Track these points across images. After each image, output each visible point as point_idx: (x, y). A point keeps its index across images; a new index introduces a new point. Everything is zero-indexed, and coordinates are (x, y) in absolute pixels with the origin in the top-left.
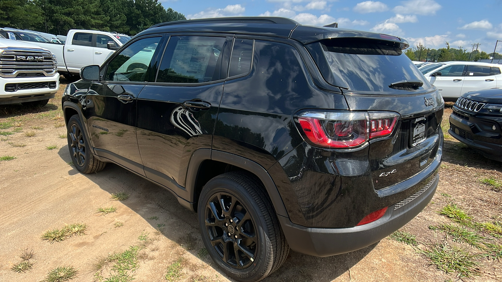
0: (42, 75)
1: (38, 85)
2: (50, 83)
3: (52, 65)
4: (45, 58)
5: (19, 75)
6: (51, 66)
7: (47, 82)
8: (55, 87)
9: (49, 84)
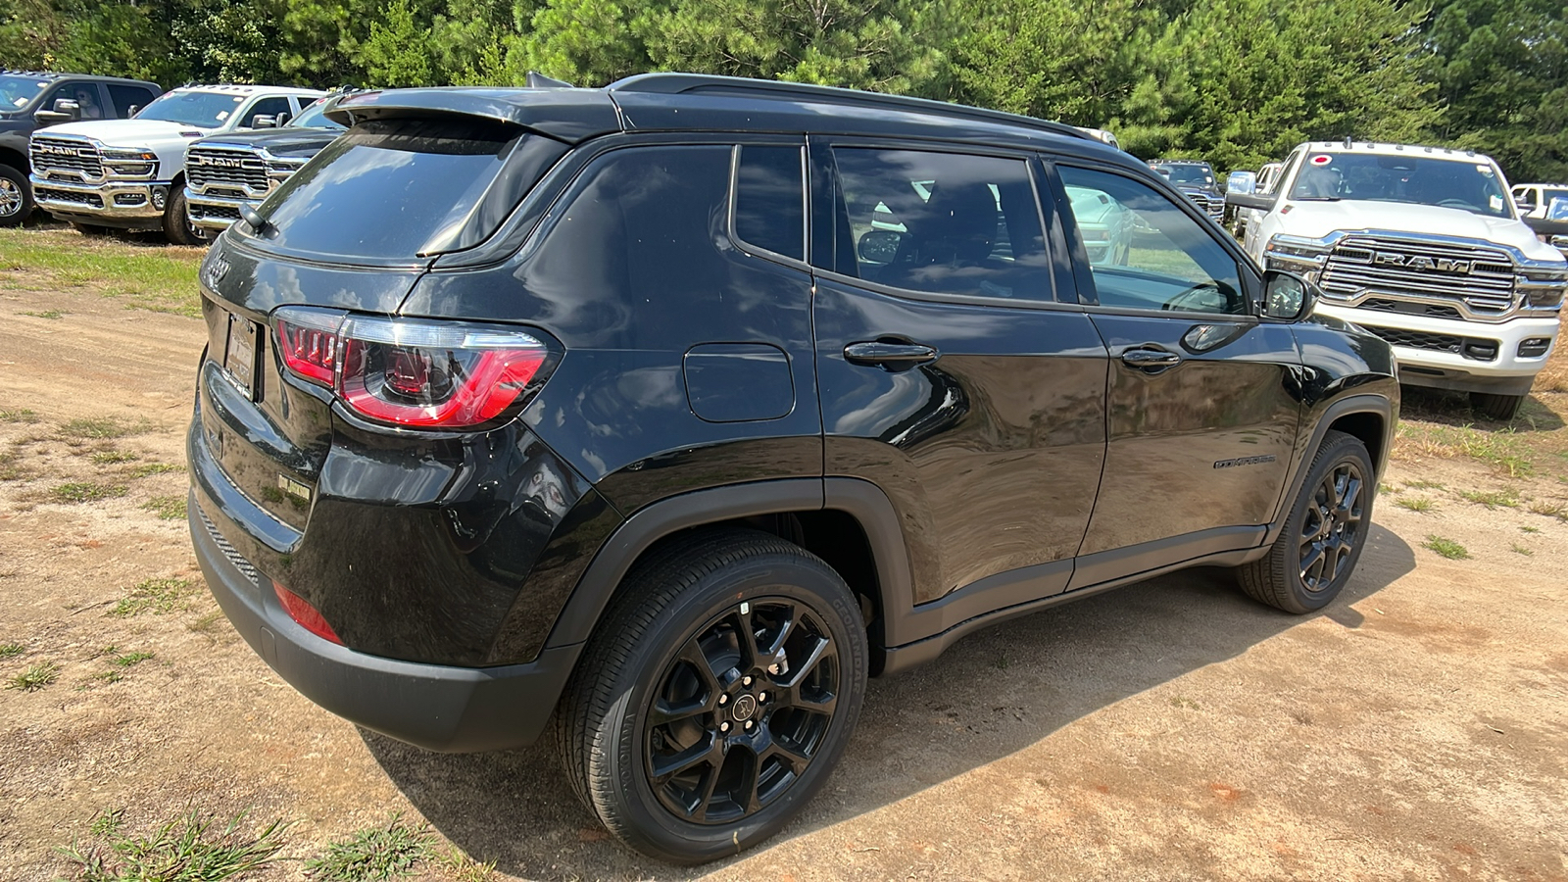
0: (1452, 314)
1: (1422, 340)
2: (1470, 343)
3: (1511, 290)
4: (1478, 267)
5: (1369, 304)
6: (1506, 293)
7: (1460, 338)
8: (1493, 356)
9: (1463, 343)
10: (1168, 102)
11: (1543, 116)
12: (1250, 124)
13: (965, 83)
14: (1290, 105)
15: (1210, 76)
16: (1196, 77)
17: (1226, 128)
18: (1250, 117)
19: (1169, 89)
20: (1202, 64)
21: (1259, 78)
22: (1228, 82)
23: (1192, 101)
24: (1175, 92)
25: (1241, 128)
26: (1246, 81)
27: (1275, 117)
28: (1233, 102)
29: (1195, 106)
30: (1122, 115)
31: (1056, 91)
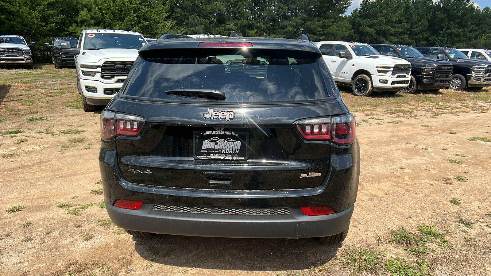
10: (92, 18)
11: (190, 22)
12: (121, 26)
13: (7, 9)
14: (133, 19)
15: (104, 9)
16: (100, 10)
17: (114, 27)
18: (121, 23)
19: (92, 14)
20: (101, 5)
21: (120, 11)
22: (111, 11)
23: (101, 18)
24: (94, 15)
25: (119, 27)
26: (116, 11)
27: (129, 23)
28: (114, 18)
29: (102, 19)
30: (76, 22)
31: (49, 13)
